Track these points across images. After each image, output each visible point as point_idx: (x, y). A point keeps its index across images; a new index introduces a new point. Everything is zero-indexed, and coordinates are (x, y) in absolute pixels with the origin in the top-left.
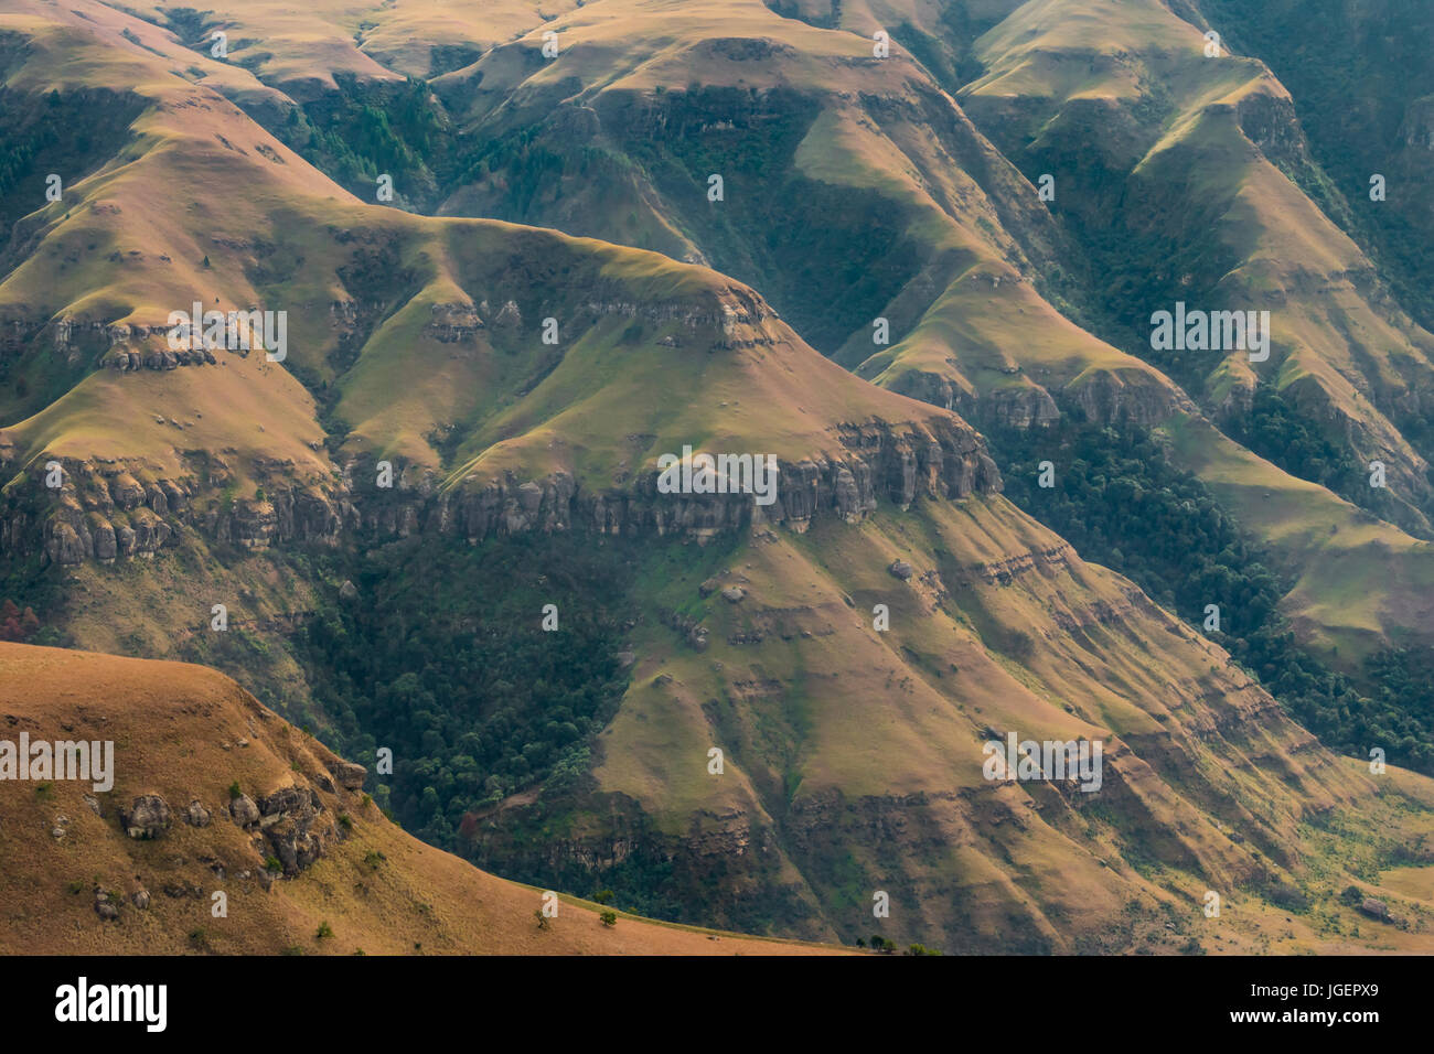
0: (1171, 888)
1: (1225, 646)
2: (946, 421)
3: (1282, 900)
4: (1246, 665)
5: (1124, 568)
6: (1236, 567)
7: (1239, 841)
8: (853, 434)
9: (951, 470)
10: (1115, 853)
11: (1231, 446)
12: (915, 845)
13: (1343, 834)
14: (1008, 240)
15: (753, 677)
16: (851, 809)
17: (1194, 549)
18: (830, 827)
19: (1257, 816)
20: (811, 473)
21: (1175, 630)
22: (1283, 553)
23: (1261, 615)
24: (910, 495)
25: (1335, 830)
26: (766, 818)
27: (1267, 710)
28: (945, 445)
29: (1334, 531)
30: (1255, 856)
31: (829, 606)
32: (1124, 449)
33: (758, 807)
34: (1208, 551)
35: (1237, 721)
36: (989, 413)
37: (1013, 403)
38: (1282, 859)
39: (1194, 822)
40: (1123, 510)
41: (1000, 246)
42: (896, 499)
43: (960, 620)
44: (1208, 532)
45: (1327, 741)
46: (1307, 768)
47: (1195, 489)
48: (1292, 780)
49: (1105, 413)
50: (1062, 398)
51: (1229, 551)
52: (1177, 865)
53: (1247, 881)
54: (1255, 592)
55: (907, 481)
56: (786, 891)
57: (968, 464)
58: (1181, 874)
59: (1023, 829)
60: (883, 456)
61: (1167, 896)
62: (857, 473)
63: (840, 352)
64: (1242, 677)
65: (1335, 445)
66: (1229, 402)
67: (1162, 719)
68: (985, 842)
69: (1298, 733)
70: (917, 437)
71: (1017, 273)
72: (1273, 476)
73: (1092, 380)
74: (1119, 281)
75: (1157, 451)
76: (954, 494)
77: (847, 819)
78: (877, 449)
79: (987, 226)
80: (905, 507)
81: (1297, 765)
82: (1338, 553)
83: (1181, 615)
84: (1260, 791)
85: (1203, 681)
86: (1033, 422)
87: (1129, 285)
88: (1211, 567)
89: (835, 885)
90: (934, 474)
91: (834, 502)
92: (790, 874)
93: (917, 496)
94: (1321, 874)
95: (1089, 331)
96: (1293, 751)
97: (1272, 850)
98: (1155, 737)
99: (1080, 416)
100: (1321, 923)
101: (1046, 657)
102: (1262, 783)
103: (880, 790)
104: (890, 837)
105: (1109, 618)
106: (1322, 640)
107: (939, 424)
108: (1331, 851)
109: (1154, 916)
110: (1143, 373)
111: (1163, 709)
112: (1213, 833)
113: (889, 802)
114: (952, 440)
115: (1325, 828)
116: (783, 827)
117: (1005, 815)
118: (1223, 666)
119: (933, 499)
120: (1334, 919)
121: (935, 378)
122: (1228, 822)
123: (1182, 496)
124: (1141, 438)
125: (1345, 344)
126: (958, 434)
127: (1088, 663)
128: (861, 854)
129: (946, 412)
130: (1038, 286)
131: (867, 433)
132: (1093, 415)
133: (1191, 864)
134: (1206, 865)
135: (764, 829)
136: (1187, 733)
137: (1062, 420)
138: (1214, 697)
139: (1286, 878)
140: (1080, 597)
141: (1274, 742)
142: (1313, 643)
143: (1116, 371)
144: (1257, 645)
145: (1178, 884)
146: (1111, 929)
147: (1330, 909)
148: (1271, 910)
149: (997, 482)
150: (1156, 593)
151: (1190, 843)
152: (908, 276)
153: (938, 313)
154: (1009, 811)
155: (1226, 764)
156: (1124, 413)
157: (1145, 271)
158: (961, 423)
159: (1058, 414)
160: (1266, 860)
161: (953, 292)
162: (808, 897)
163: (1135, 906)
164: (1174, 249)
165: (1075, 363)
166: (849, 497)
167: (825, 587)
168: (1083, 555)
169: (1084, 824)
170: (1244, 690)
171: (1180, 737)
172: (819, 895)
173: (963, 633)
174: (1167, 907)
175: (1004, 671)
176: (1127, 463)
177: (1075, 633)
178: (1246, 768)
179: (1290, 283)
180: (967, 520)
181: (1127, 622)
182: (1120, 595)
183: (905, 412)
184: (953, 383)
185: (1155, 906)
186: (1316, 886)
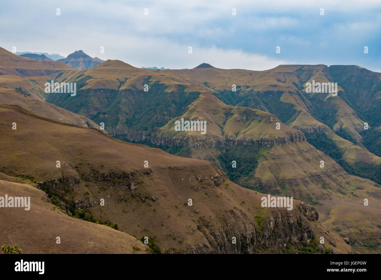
0: (328, 191)
1: (335, 161)
2: (299, 132)
3: (342, 193)
4: (338, 163)
5: (322, 151)
6: (337, 151)
7: (337, 186)
8: (287, 133)
9: (300, 138)
10: (321, 187)
11: (336, 135)
12: (295, 185)
13: (351, 185)
14: (307, 109)
15: (274, 163)
16: (287, 180)
17: (331, 148)
18: (284, 182)
19: (340, 183)
20: (282, 138)
21: (329, 159)
22: (343, 149)
23: (341, 157)
24: (294, 141)
25: (350, 185)
26: (276, 181)
27: (341, 169)
28: (299, 135)
29: (350, 146)
30: (339, 188)
31: (284, 155)
32: (322, 136)
33: (275, 180)
34: (333, 149)
35: (337, 170)
36: (304, 131)
37: (308, 130)
38: (343, 188)
39: (331, 183)
40: (322, 143)
41: (306, 110)
42: (293, 142)
43: (301, 157)
44: (334, 146)
45: (349, 173)
46: (346, 177)
47: (332, 141)
48: (344, 178)
49: (320, 131)
50: (314, 129)
51: (336, 149)
52: (329, 189)
53: (338, 191)
54: (339, 154)
55: (294, 139)
56: (278, 190)
57: (302, 137)
58: (330, 190)
59: (309, 183)
60: (291, 136)
61: (328, 193)
62: (288, 138)
63: (286, 123)
64: (338, 165)
65: (350, 135)
66: (336, 130)
67: (327, 170)
68: (304, 185)
69: (345, 172)
70: (295, 134)
71: (308, 113)
72: (342, 139)
73: (318, 127)
74: (322, 114)
75: (327, 136)
76: (300, 141)
77: (286, 181)
78: (290, 135)
79: (305, 108)
80: (294, 143)
81: (345, 176)
82: (350, 149)
83: (329, 157)
84: (340, 179)
85: (332, 165)
86: (310, 132)
87: (323, 115)
88: (334, 151)
89: (285, 190)
90: (297, 138)
91: (285, 142)
92: (279, 188)
93: (295, 141)
94: (348, 190)
95: (318, 121)
96: (344, 175)
97: (341, 187)
98: (326, 172)
99: (316, 131)
100: (348, 196)
101: (312, 162)
102: (340, 178)
103: (290, 178)
104: (292, 184)
105: (320, 157)
106: (348, 160)
107: (298, 132)
108: (349, 187)
109: (326, 195)
110: (325, 126)
111: (327, 169)
112: (334, 184)
113: (291, 179)
114: (300, 134)
115: (349, 184)
116: (278, 182)
117: (306, 182)
118: (335, 163)
119: (297, 142)
120: (350, 196)
121: (298, 127)
122: (336, 183)
123: (329, 142)
124: (324, 134)
125: (351, 122)
126: (301, 134)
127: (318, 163)
128: (287, 186)
129: (299, 131)
130: (311, 115)
131: (289, 133)
132: (318, 131)
133: (331, 188)
134: (333, 189)
135: (275, 183)
136: (330, 172)
137: (314, 132)
138: (334, 167)
139: (343, 191)
140: (316, 154)
141: (342, 173)
142: (347, 161)
143: (322, 126)
144: (340, 161)
145: (329, 191)
146: (320, 196)
147: (349, 195)
148: (341, 195)
149: (306, 140)
150: (326, 154)
151: (331, 186)
152: (294, 114)
153: (299, 118)
154: (307, 181)
155: (335, 176)
156: (322, 131)
157: (325, 113)
158: (301, 132)
159: (314, 131)
160: (341, 188)
161: (300, 116)
162: (281, 191)
163: (323, 194)
164: (329, 110)
165: (315, 125)
166: (287, 141)
167: (284, 152)
168: (317, 149)
169: (317, 183)
170: (338, 166)
171: (330, 173)
172: (283, 191)
173: (301, 159)
174: (328, 194)
175: (307, 164)
176: (323, 137)
177: (316, 159)
178: (338, 176)
179: (344, 115)
180: (302, 144)
181: (323, 158)
182: (321, 154)
183: (294, 131)
184: (300, 127)
185: (326, 194)
186: (348, 192)
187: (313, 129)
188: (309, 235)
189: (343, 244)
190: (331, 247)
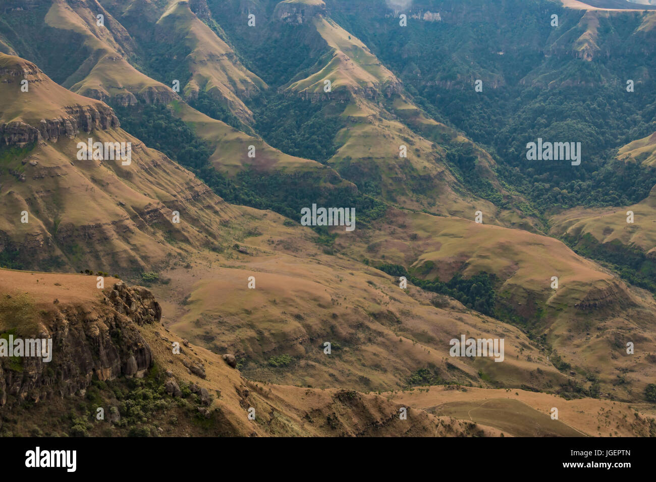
0: (181, 248)
1: (193, 172)
2: (100, 105)
3: (214, 249)
4: (201, 178)
5: (160, 149)
6: (196, 147)
7: (201, 232)
8: (70, 110)
9: (103, 120)
10: (163, 239)
11: (192, 110)
12: (98, 240)
13: (233, 228)
14: (117, 46)
15: (42, 190)
16: (77, 230)
17: (182, 142)
18: (70, 236)
19: (206, 224)
20: (57, 123)
21: (178, 168)
22: (210, 142)
23: (204, 162)
24: (90, 129)
25: (230, 227)
26: (49, 235)
27: (207, 192)
28: (100, 112)
29: (225, 135)
30: (206, 237)
31: (66, 166)
32: (158, 112)
33: (46, 231)
34: (187, 143)
35: (198, 195)
36: (114, 102)
37: (122, 98)
38: (214, 237)
39: (187, 227)
40: (159, 131)
41: (115, 48)
42: (86, 130)
43: (109, 168)
44: (188, 137)
45: (226, 200)
46: (221, 209)
47: (182, 123)
48: (216, 212)
49: (152, 101)
51: (193, 142)
52: (182, 241)
53: (204, 245)
54: (202, 155)
55: (89, 124)
56: (57, 257)
57: (108, 118)
58: (183, 244)
59: (133, 233)
60: (80, 117)
61: (179, 251)
62: (72, 123)
63: (65, 83)
64: (199, 182)
65: (225, 108)
66: (191, 95)
67: (175, 196)
68: (121, 238)
69: (218, 198)
70: (91, 110)
71: (121, 56)
72: (206, 118)
73: (147, 90)
74: (154, 59)
75: (169, 112)
76: (104, 128)
77: (76, 233)
78: (78, 115)
79: (110, 41)
80: (89, 133)
81: (217, 208)
82: (226, 142)
83: (179, 163)
84: (207, 216)
85: (187, 183)
86: (129, 104)
87: (157, 60)
88: (188, 148)
89: (74, 254)
90: (97, 121)
91: (65, 132)
92: (58, 252)
93: (92, 129)
94: (226, 241)
95: (145, 74)
96: (216, 204)
97: (211, 234)
98: (173, 202)
99: (144, 102)
100: (227, 256)
101: (137, 179)
102: (207, 214)
103: (86, 223)
104: (90, 238)
105: (156, 165)
106: (224, 169)
107: (98, 105)
108: (229, 233)
109: (175, 257)
110: (163, 87)
111: (175, 193)
112: (192, 231)
113: (89, 227)
114: (102, 110)
115: (227, 226)
116: (55, 237)
117: (127, 229)
118: (193, 178)
119: (98, 130)
120: (231, 254)
121: (96, 91)
122: (197, 227)
123: (177, 126)
124: (163, 108)
125: (226, 76)
126: (105, 109)
127: (151, 180)
128: (81, 244)
129: (100, 102)
130: (128, 60)
131: (75, 109)
132: (148, 101)
133: (186, 240)
134: (191, 240)
135: (49, 238)
136: (183, 200)
137: (138, 103)
138: (191, 188)
139: (216, 243)
140: (147, 159)
141: (210, 201)
142: (221, 170)
143: (155, 87)
144: (204, 171)
145: (183, 247)
146: (163, 262)
147: (230, 251)
148: (212, 253)
149: (118, 123)
150: (171, 156)
151: (186, 234)
152: (85, 58)
153: (97, 69)
154: (128, 227)
155: (196, 209)
156: (158, 100)
157: (162, 55)
158: (105, 105)
159: (137, 101)
160: (209, 238)
161: (102, 63)
162: (65, 259)
163: (170, 255)
164: (171, 48)
165: (141, 85)
166: (70, 130)
167: (65, 160)
168: (147, 145)
169: (152, 230)
170: (200, 186)
171: (181, 201)
172: (69, 258)
173: (110, 172)
174: (180, 254)
175: (123, 183)
176: (160, 116)
177: (146, 170)
178: (202, 209)
179: (208, 58)
180: (108, 135)
181: (163, 166)
182: (159, 158)
183: (87, 103)
184: (102, 92)
185: (176, 254)
186: (225, 244)
187: (137, 96)
188: (140, 360)
189: (222, 369)
190: (194, 379)
